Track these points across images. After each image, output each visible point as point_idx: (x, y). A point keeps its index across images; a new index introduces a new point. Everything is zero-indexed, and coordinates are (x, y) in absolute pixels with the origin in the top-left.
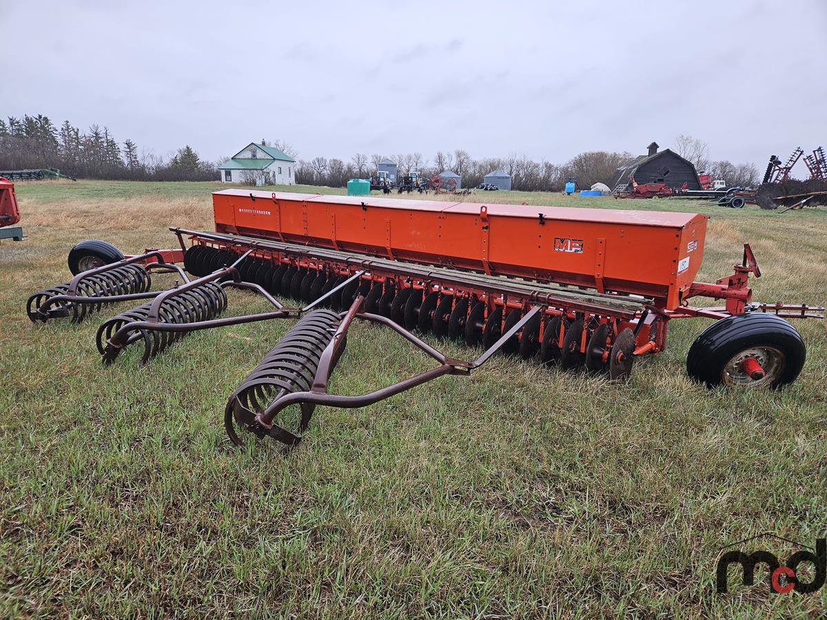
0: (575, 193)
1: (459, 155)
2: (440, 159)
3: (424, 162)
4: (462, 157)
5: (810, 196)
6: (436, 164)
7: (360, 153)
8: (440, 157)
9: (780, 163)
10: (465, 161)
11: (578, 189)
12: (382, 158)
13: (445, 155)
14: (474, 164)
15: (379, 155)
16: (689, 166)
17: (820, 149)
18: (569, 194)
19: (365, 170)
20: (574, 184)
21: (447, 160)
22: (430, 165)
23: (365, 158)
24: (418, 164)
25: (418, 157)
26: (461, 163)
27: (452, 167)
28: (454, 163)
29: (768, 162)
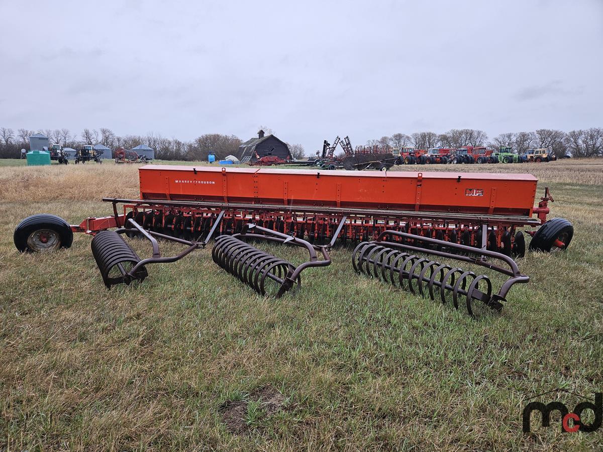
0: (215, 162)
1: (104, 132)
2: (87, 135)
3: (73, 137)
4: (107, 134)
5: (370, 163)
6: (84, 138)
7: (5, 128)
8: (87, 133)
9: (329, 145)
10: (110, 136)
11: (216, 159)
12: (29, 132)
13: (91, 131)
14: (119, 140)
15: (25, 129)
16: (285, 146)
17: (347, 137)
18: (211, 163)
19: (12, 142)
20: (214, 156)
21: (94, 136)
22: (79, 138)
23: (11, 132)
24: (67, 138)
25: (66, 133)
26: (107, 138)
27: (99, 141)
28: (100, 138)
29: (323, 144)
